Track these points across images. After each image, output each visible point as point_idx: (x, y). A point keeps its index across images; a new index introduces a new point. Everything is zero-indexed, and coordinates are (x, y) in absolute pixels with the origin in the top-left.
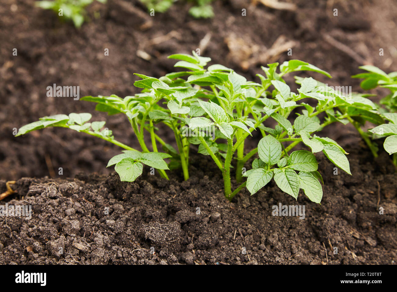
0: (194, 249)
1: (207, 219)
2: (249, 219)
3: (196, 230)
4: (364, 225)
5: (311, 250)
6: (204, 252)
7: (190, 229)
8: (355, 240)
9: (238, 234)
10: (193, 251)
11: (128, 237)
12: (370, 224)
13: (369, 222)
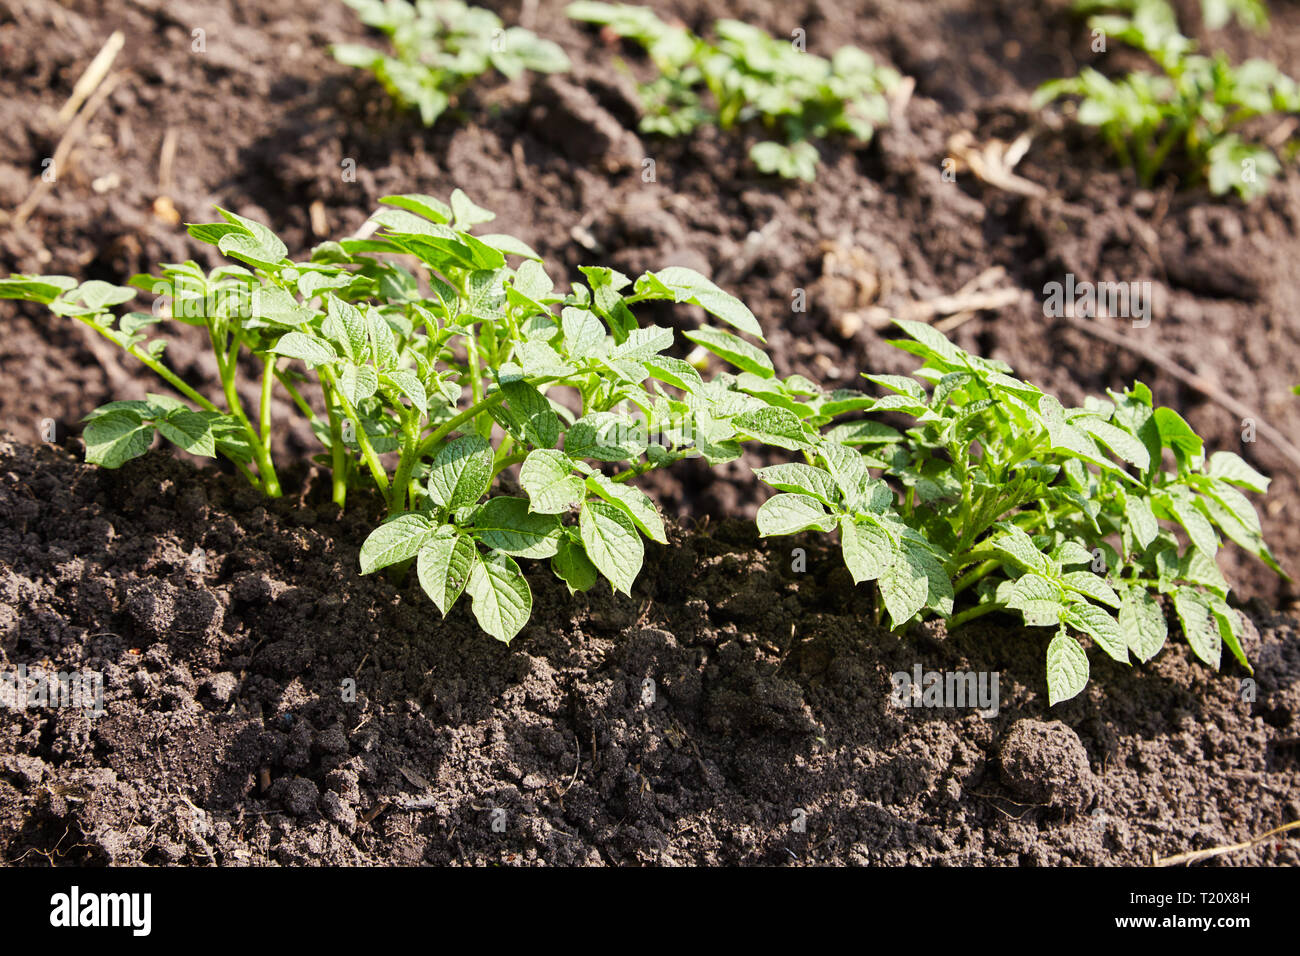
0: (247, 669)
1: (308, 606)
2: (410, 633)
3: (274, 628)
4: (714, 722)
5: (541, 745)
6: (267, 682)
7: (259, 621)
8: (669, 751)
9: (370, 663)
10: (243, 674)
11: (89, 600)
12: (728, 722)
13: (727, 717)
